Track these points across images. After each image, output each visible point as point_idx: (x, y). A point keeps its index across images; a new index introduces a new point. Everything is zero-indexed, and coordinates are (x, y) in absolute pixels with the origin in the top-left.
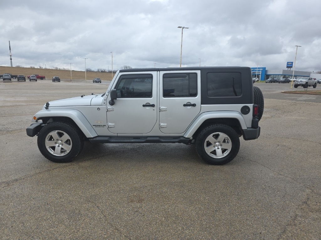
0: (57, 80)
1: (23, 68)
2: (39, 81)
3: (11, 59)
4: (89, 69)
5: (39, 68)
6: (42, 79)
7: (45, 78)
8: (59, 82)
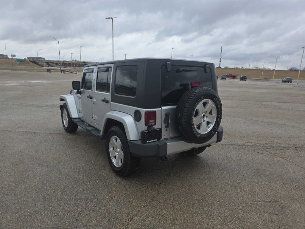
0: (244, 79)
1: (230, 68)
2: (229, 80)
3: (220, 61)
4: (294, 68)
5: (241, 68)
6: (234, 78)
7: (236, 77)
8: (245, 81)
